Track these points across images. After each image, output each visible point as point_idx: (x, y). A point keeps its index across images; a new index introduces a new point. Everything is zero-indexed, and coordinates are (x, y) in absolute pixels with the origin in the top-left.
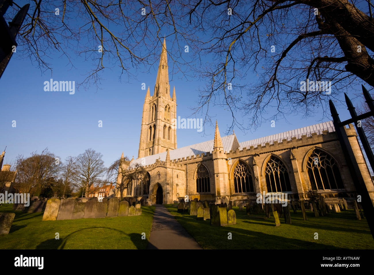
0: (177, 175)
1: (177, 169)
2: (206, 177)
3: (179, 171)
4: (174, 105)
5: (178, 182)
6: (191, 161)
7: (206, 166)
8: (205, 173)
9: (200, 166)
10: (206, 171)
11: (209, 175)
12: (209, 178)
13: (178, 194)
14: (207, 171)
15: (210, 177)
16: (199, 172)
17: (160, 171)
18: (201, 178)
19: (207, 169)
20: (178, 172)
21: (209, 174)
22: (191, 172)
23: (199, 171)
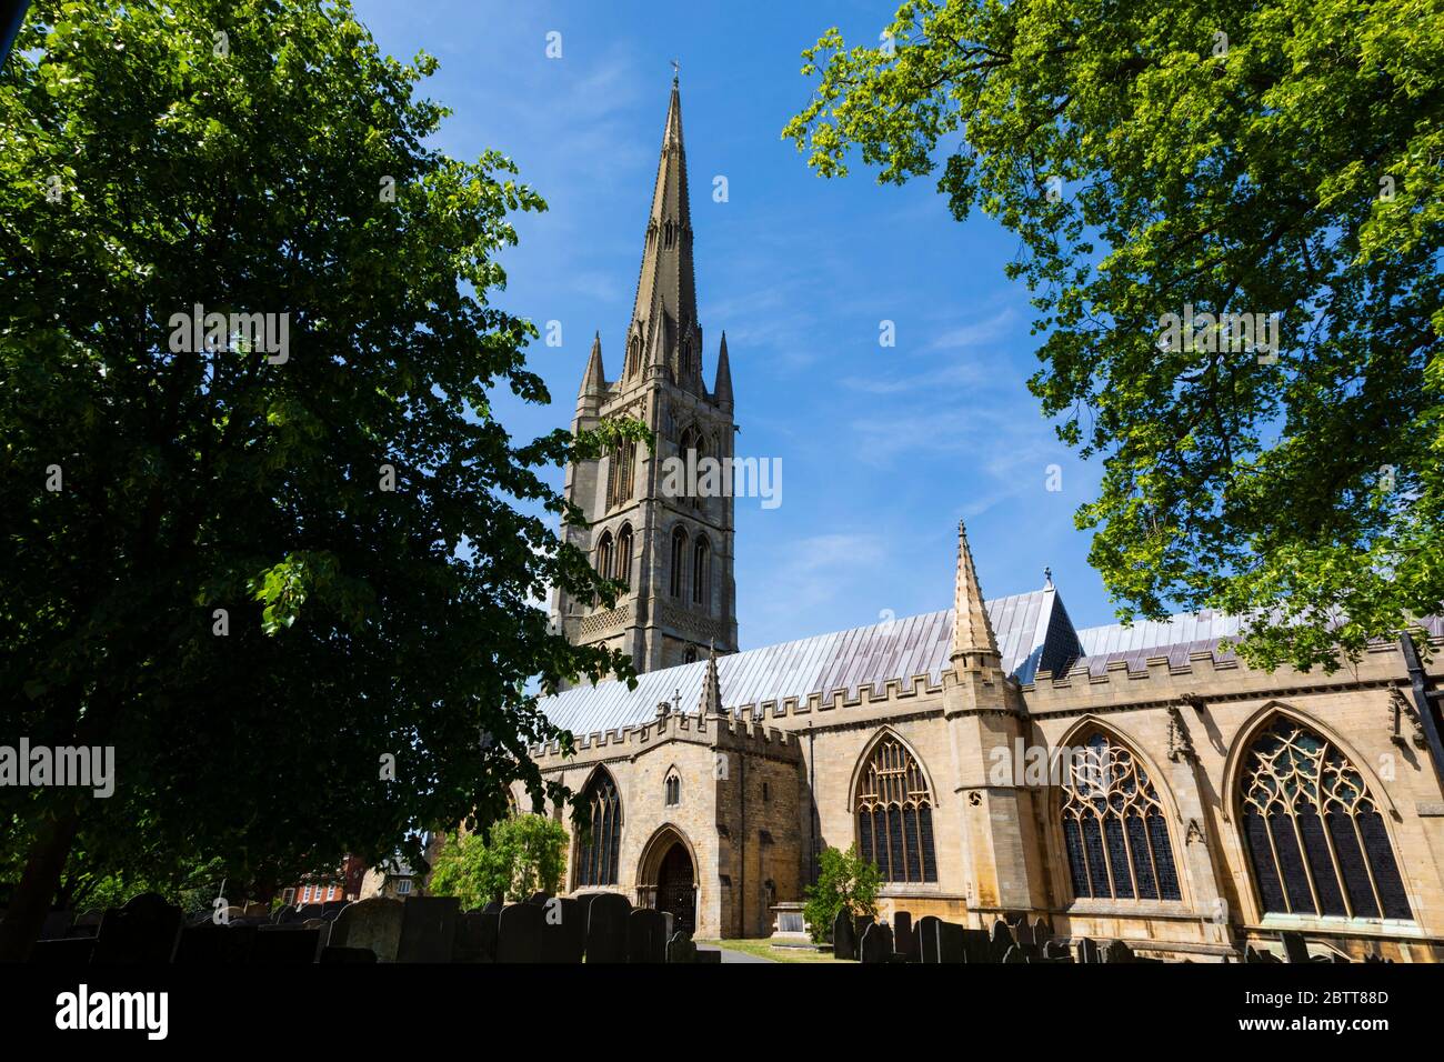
0: (765, 784)
1: (764, 752)
2: (910, 805)
3: (772, 763)
4: (723, 430)
5: (767, 824)
6: (831, 718)
7: (908, 747)
8: (903, 779)
9: (881, 743)
10: (910, 770)
11: (930, 791)
12: (925, 809)
13: (768, 883)
14: (918, 770)
15: (932, 803)
16: (873, 774)
17: (679, 764)
18: (885, 805)
19: (913, 761)
20: (765, 772)
21: (925, 788)
22: (834, 775)
23: (874, 766)
